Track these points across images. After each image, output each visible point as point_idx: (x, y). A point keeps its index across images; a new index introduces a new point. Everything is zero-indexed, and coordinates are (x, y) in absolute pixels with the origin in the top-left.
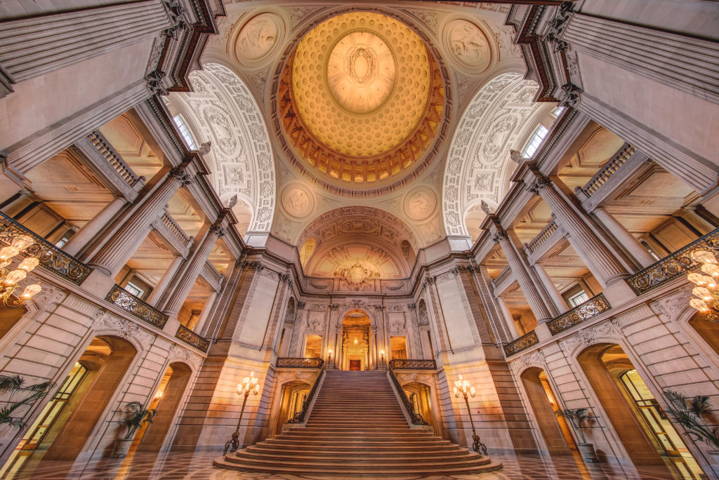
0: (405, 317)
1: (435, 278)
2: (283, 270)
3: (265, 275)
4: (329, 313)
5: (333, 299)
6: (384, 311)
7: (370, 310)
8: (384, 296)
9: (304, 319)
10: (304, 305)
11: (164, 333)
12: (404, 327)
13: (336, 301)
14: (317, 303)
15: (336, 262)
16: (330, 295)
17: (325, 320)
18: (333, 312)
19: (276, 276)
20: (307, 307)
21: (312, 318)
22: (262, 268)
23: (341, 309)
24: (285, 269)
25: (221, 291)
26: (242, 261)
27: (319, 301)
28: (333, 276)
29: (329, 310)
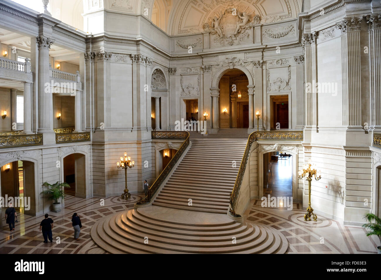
0: (290, 72)
1: (317, 33)
2: (132, 50)
3: (116, 62)
4: (202, 76)
5: (204, 60)
6: (264, 67)
7: (248, 68)
8: (264, 49)
9: (178, 84)
10: (175, 71)
11: (45, 146)
12: (287, 84)
13: (207, 61)
14: (188, 66)
15: (204, 9)
16: (200, 55)
17: (199, 83)
18: (206, 74)
19: (128, 59)
20: (179, 71)
21: (186, 83)
22: (110, 56)
23: (214, 70)
24: (135, 48)
25: (83, 88)
26: (89, 53)
27: (189, 63)
28: (202, 31)
29: (202, 72)
